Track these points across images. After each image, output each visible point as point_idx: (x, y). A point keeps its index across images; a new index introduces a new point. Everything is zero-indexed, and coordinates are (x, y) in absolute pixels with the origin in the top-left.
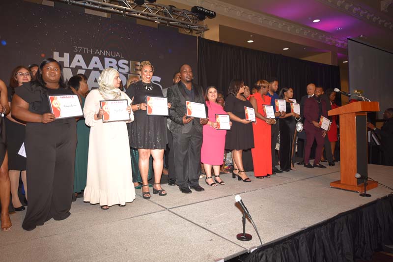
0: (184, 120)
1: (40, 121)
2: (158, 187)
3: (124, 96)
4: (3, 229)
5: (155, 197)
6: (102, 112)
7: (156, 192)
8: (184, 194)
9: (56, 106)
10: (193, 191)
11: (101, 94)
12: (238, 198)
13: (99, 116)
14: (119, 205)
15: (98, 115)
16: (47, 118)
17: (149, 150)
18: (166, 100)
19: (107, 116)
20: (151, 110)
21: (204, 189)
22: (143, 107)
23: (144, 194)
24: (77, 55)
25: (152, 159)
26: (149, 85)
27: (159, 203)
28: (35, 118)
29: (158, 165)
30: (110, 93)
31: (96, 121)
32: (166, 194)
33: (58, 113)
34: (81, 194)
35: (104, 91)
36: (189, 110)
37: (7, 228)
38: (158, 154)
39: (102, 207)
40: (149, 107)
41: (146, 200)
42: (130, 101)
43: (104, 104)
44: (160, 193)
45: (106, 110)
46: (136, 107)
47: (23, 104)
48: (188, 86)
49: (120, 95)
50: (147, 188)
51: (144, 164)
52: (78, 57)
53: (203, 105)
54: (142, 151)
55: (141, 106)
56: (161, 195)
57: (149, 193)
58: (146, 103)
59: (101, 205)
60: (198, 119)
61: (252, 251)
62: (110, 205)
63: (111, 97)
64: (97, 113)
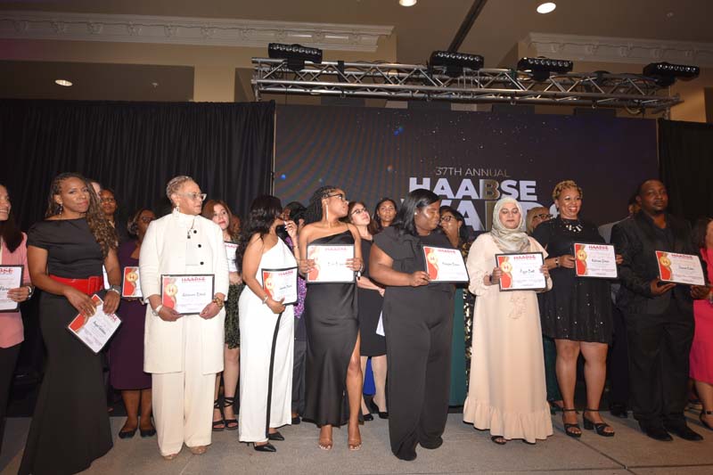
0: (654, 288)
1: (408, 284)
2: (595, 417)
3: (535, 245)
4: (349, 445)
6: (499, 273)
9: (432, 262)
10: (675, 437)
11: (496, 241)
13: (491, 280)
14: (524, 441)
15: (491, 278)
16: (418, 279)
17: (577, 343)
18: (611, 248)
19: (508, 280)
20: (583, 269)
21: (702, 438)
22: (566, 261)
23: (567, 426)
24: (440, 180)
25: (581, 361)
27: (604, 451)
28: (400, 279)
29: (596, 374)
30: (509, 241)
32: (612, 434)
33: (435, 272)
34: (459, 408)
35: (500, 237)
36: (664, 267)
37: (354, 446)
38: (595, 351)
39: (494, 438)
40: (580, 262)
41: (572, 440)
43: (502, 260)
44: (601, 430)
45: (505, 270)
46: (554, 262)
47: (385, 259)
48: (660, 222)
49: (529, 244)
51: (567, 368)
52: (443, 182)
53: (696, 259)
54: (565, 345)
55: (562, 261)
56: (601, 433)
57: (576, 426)
58: (573, 255)
59: (494, 433)
62: (507, 437)
63: (513, 248)
64: (490, 273)
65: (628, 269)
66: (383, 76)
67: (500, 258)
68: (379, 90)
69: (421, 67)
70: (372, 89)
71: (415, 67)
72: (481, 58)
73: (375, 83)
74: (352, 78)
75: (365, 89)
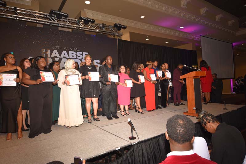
0: (107, 83)
2: (96, 117)
3: (77, 72)
4: (18, 138)
5: (94, 122)
6: (66, 81)
7: (95, 119)
8: (109, 120)
10: (114, 119)
11: (66, 72)
12: (129, 120)
13: (64, 83)
16: (39, 81)
17: (90, 98)
18: (98, 73)
19: (69, 83)
20: (90, 79)
21: (119, 118)
22: (87, 77)
23: (88, 120)
24: (54, 51)
25: (92, 103)
26: (89, 66)
27: (96, 124)
28: (33, 82)
29: (96, 106)
30: (70, 71)
31: (63, 85)
32: (99, 120)
35: (67, 71)
36: (110, 78)
37: (19, 138)
38: (95, 100)
39: (67, 127)
40: (90, 77)
41: (89, 123)
42: (80, 75)
43: (67, 77)
45: (68, 80)
46: (84, 77)
47: (28, 77)
49: (75, 72)
50: (90, 118)
51: (88, 105)
52: (55, 51)
53: (117, 76)
54: (87, 99)
55: (85, 77)
56: (97, 121)
57: (91, 120)
58: (88, 75)
59: (66, 126)
60: (114, 83)
61: (134, 144)
62: (70, 126)
63: (71, 74)
64: (64, 81)
65: (102, 78)
66: (33, 15)
67: (66, 77)
68: (32, 20)
69: (47, 14)
70: (29, 19)
71: (45, 14)
72: (67, 14)
73: (30, 17)
74: (20, 14)
75: (27, 19)
